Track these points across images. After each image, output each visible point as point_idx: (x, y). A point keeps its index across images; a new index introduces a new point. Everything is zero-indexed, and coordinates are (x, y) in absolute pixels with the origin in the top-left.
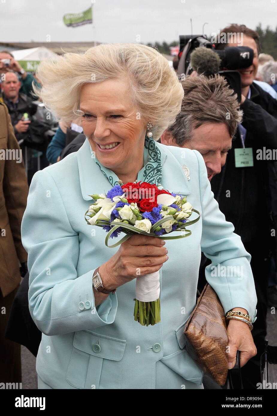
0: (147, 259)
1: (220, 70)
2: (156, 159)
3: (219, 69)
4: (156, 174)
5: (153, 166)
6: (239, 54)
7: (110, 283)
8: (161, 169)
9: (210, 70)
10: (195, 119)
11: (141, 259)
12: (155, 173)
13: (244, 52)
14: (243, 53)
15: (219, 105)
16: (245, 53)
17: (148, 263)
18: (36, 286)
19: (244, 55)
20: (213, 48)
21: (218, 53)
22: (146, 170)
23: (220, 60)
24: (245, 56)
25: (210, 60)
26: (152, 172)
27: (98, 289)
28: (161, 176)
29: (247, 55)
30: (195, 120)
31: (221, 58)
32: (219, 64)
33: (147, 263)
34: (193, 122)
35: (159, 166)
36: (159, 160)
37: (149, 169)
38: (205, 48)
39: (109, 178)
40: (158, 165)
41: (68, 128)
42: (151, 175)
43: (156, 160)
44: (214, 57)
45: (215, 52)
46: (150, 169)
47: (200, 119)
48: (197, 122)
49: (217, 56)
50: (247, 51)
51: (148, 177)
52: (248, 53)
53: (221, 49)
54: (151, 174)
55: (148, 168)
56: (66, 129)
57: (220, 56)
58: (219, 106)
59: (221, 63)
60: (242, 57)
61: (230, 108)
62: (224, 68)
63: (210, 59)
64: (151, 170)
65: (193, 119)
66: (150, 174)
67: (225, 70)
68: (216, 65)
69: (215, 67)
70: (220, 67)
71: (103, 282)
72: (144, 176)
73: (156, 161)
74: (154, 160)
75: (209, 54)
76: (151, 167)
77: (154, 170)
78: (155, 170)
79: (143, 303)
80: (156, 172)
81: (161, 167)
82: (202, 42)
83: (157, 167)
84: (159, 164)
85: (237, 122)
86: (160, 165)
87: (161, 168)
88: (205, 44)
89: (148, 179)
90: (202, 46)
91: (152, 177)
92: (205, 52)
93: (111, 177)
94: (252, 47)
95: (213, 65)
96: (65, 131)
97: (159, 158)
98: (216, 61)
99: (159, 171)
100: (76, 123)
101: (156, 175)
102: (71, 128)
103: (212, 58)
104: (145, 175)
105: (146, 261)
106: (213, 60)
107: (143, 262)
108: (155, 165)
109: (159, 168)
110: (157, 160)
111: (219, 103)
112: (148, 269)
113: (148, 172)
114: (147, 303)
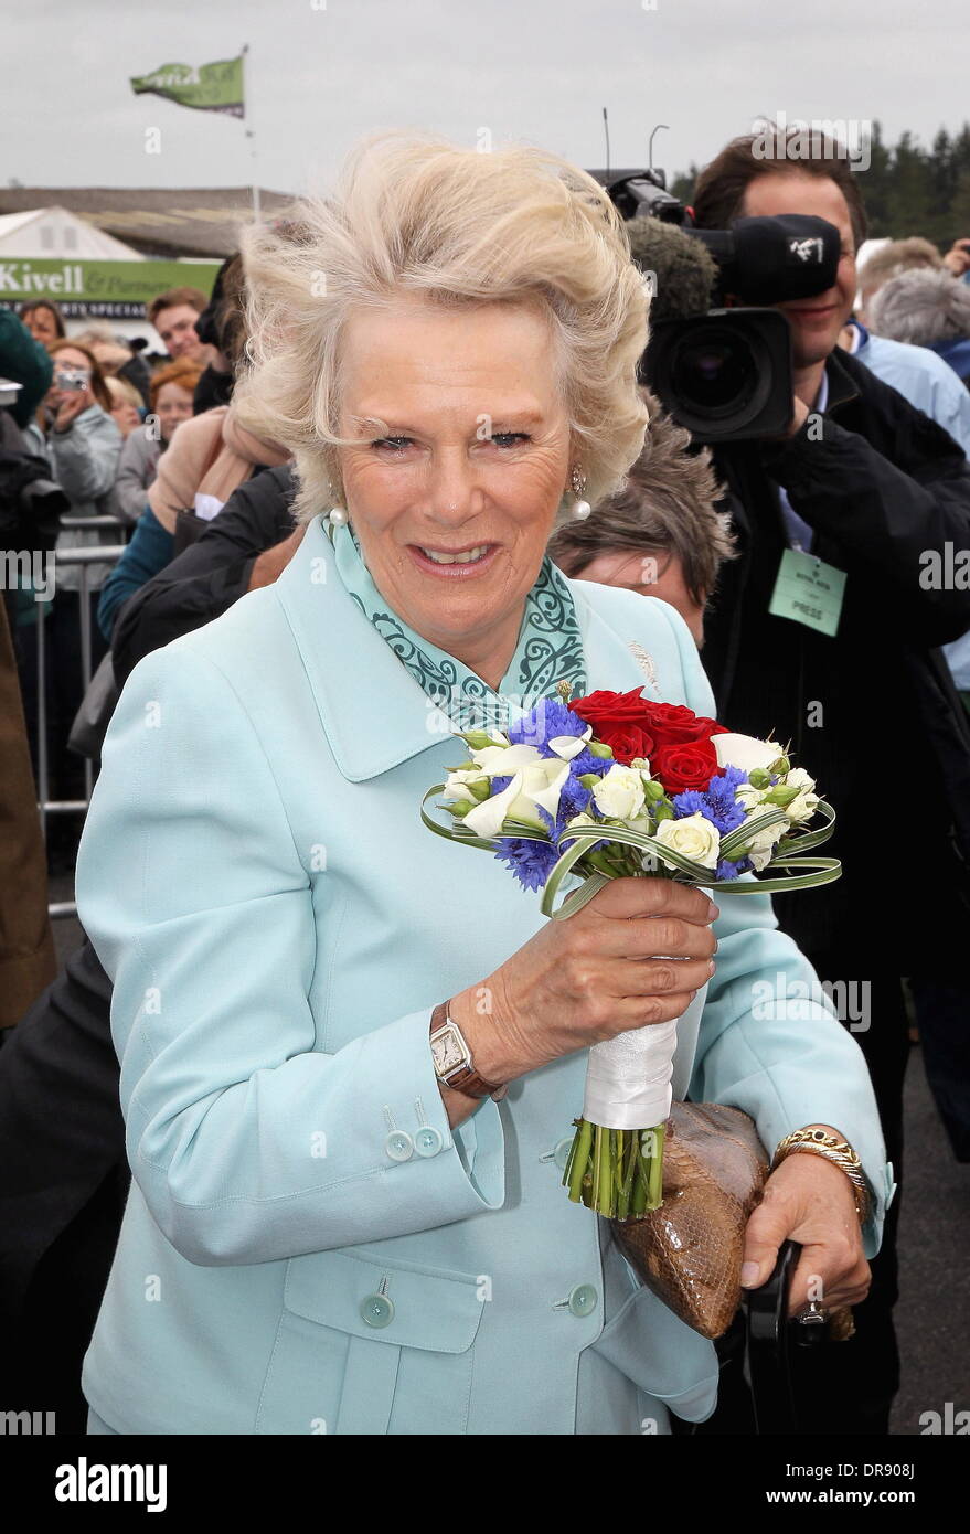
0: (659, 968)
1: (712, 307)
2: (555, 620)
3: (708, 300)
4: (567, 673)
5: (549, 644)
6: (786, 246)
7: (501, 1057)
8: (581, 651)
9: (674, 304)
10: (567, 542)
11: (638, 968)
12: (558, 669)
13: (802, 237)
14: (800, 243)
15: (649, 487)
16: (808, 243)
17: (660, 981)
18: (167, 1077)
19: (803, 248)
20: (688, 219)
21: (705, 239)
22: (528, 658)
23: (714, 268)
24: (808, 252)
25: (676, 267)
26: (550, 667)
27: (452, 1080)
28: (581, 679)
29: (814, 249)
30: (568, 548)
31: (715, 261)
32: (710, 285)
33: (655, 984)
34: (560, 552)
35: (569, 645)
36: (571, 623)
37: (536, 655)
38: (655, 222)
39: (442, 668)
40: (568, 642)
41: (180, 512)
42: (547, 678)
43: (557, 623)
44: (690, 258)
45: (695, 236)
46: (542, 655)
47: (584, 541)
48: (576, 553)
49: (701, 250)
50: (814, 235)
51: (536, 682)
52: (820, 242)
53: (715, 227)
54: (547, 672)
55: (534, 652)
56: (174, 515)
57: (712, 251)
58: (649, 491)
59: (719, 280)
60: (795, 255)
61: (688, 497)
62: (730, 296)
63: (674, 263)
64: (545, 657)
65: (561, 542)
66: (542, 674)
67: (734, 305)
68: (699, 287)
69: (694, 295)
70: (713, 294)
71: (472, 1053)
72: (522, 681)
73: (557, 628)
74: (550, 621)
75: (671, 246)
76: (542, 650)
77: (554, 657)
78: (559, 659)
79: (613, 1132)
80: (560, 664)
81: (579, 645)
82: (644, 200)
83: (563, 650)
84: (570, 639)
85: (716, 550)
86: (574, 639)
87: (578, 648)
88: (659, 206)
89: (540, 689)
90: (645, 214)
91: (549, 683)
92: (657, 238)
93: (447, 662)
94: (832, 219)
95: (688, 285)
96: (169, 523)
97: (568, 616)
98: (699, 271)
99: (572, 661)
100: (211, 494)
101: (567, 676)
102: (193, 511)
103: (684, 261)
104: (525, 677)
105: (653, 975)
106: (686, 267)
107: (644, 978)
108: (557, 641)
109: (571, 653)
110: (563, 620)
111: (648, 483)
112: (657, 1006)
113: (534, 667)
114: (628, 1134)
